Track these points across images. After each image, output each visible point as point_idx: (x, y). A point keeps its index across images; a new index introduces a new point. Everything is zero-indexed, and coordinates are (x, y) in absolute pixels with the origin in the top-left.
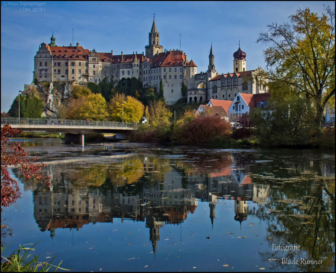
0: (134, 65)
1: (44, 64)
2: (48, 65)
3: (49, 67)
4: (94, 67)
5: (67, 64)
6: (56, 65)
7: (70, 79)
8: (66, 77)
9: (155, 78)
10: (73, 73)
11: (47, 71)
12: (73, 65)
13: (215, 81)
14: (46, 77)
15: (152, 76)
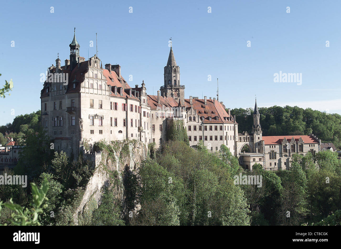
1: (97, 104)
2: (103, 106)
3: (105, 111)
5: (124, 107)
6: (113, 108)
7: (130, 137)
8: (124, 132)
9: (211, 139)
10: (132, 126)
11: (103, 121)
12: (132, 110)
13: (274, 146)
14: (101, 132)
15: (206, 135)
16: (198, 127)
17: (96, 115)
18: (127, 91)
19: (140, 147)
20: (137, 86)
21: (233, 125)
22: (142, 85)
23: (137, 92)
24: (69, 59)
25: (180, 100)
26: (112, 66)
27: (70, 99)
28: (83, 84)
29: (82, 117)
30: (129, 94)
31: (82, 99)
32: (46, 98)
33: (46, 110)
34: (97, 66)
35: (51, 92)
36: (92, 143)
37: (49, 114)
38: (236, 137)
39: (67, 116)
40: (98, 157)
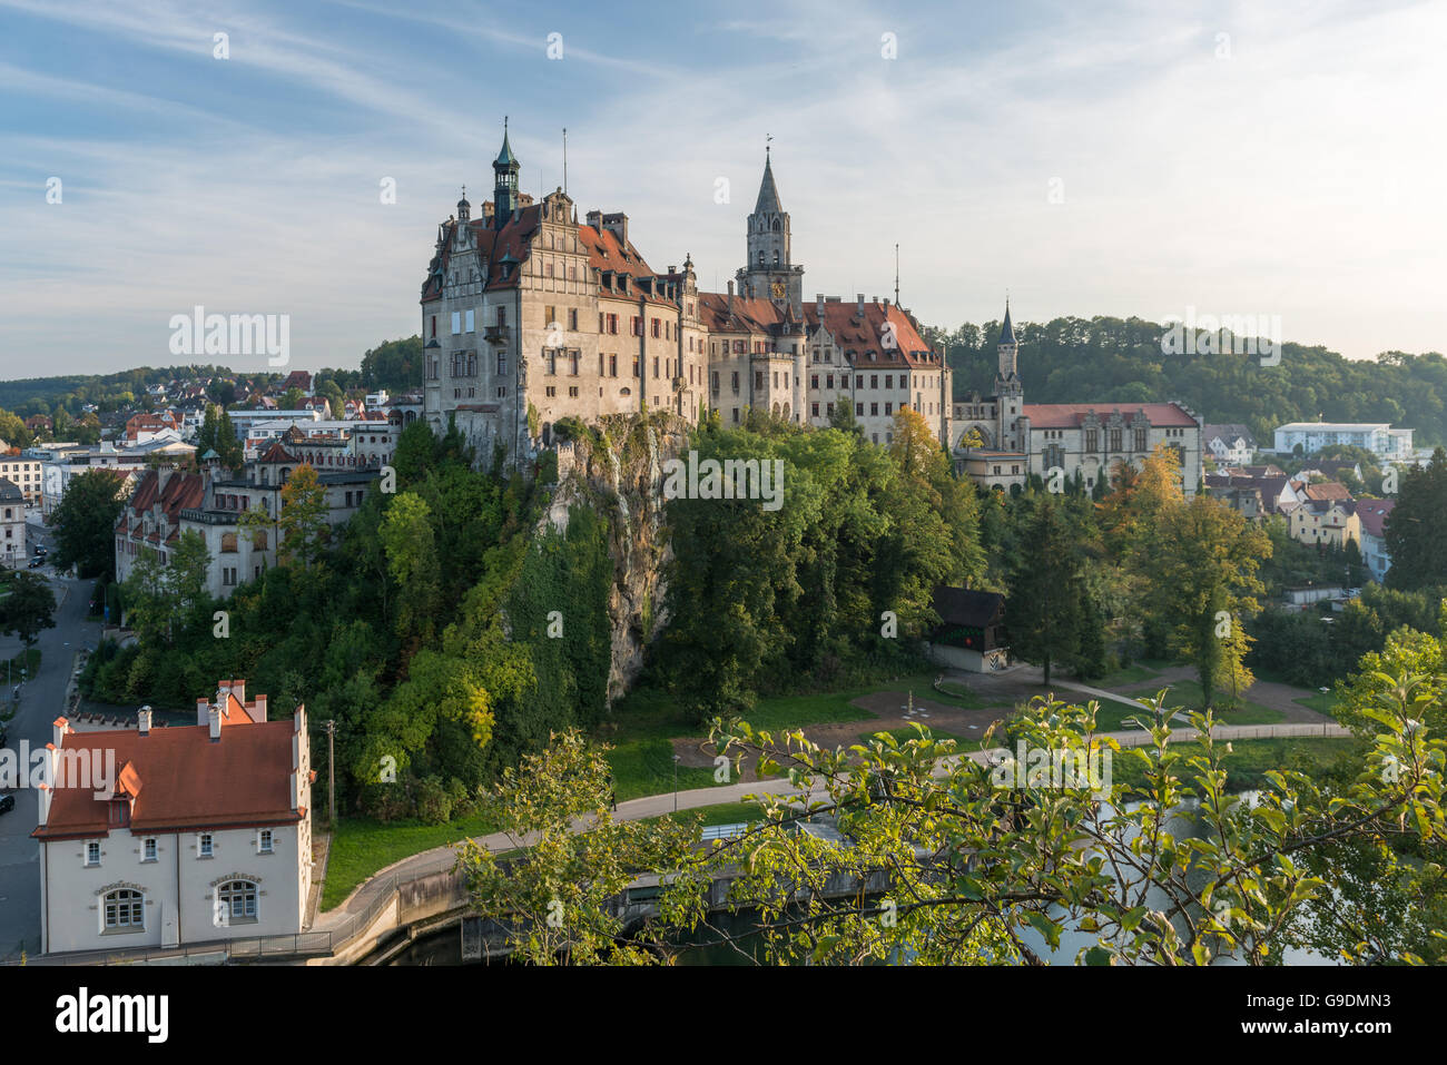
1: (562, 318)
2: (580, 325)
3: (585, 338)
4: (691, 344)
5: (636, 327)
6: (605, 328)
7: (651, 405)
8: (635, 394)
9: (874, 411)
10: (657, 376)
11: (579, 362)
12: (656, 334)
13: (1057, 432)
14: (574, 392)
15: (860, 401)
16: (837, 379)
17: (561, 349)
18: (644, 284)
19: (678, 432)
20: (672, 270)
21: (937, 373)
22: (687, 264)
23: (673, 284)
24: (492, 200)
25: (788, 305)
26: (604, 216)
27: (494, 307)
28: (526, 267)
29: (525, 351)
30: (648, 291)
31: (524, 305)
32: (434, 305)
33: (434, 334)
34: (564, 219)
35: (445, 287)
36: (552, 419)
37: (442, 345)
38: (947, 408)
39: (487, 350)
40: (566, 457)
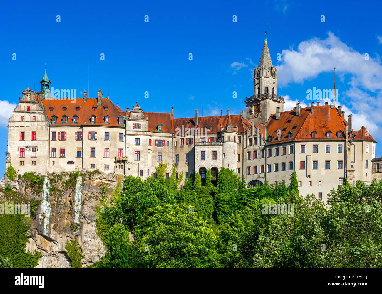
0: (226, 139)
1: (28, 135)
2: (37, 138)
3: (41, 142)
4: (138, 142)
5: (80, 136)
6: (57, 138)
7: (87, 168)
8: (78, 163)
9: (277, 168)
10: (94, 156)
11: (38, 152)
12: (93, 138)
14: (34, 163)
15: (269, 163)
16: (260, 153)
17: (27, 147)
19: (115, 180)
28: (11, 119)
29: (9, 149)
31: (10, 133)
34: (30, 99)
36: (22, 173)
